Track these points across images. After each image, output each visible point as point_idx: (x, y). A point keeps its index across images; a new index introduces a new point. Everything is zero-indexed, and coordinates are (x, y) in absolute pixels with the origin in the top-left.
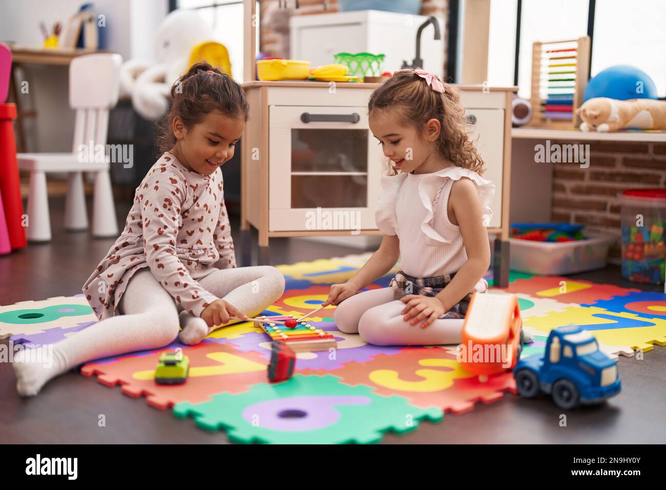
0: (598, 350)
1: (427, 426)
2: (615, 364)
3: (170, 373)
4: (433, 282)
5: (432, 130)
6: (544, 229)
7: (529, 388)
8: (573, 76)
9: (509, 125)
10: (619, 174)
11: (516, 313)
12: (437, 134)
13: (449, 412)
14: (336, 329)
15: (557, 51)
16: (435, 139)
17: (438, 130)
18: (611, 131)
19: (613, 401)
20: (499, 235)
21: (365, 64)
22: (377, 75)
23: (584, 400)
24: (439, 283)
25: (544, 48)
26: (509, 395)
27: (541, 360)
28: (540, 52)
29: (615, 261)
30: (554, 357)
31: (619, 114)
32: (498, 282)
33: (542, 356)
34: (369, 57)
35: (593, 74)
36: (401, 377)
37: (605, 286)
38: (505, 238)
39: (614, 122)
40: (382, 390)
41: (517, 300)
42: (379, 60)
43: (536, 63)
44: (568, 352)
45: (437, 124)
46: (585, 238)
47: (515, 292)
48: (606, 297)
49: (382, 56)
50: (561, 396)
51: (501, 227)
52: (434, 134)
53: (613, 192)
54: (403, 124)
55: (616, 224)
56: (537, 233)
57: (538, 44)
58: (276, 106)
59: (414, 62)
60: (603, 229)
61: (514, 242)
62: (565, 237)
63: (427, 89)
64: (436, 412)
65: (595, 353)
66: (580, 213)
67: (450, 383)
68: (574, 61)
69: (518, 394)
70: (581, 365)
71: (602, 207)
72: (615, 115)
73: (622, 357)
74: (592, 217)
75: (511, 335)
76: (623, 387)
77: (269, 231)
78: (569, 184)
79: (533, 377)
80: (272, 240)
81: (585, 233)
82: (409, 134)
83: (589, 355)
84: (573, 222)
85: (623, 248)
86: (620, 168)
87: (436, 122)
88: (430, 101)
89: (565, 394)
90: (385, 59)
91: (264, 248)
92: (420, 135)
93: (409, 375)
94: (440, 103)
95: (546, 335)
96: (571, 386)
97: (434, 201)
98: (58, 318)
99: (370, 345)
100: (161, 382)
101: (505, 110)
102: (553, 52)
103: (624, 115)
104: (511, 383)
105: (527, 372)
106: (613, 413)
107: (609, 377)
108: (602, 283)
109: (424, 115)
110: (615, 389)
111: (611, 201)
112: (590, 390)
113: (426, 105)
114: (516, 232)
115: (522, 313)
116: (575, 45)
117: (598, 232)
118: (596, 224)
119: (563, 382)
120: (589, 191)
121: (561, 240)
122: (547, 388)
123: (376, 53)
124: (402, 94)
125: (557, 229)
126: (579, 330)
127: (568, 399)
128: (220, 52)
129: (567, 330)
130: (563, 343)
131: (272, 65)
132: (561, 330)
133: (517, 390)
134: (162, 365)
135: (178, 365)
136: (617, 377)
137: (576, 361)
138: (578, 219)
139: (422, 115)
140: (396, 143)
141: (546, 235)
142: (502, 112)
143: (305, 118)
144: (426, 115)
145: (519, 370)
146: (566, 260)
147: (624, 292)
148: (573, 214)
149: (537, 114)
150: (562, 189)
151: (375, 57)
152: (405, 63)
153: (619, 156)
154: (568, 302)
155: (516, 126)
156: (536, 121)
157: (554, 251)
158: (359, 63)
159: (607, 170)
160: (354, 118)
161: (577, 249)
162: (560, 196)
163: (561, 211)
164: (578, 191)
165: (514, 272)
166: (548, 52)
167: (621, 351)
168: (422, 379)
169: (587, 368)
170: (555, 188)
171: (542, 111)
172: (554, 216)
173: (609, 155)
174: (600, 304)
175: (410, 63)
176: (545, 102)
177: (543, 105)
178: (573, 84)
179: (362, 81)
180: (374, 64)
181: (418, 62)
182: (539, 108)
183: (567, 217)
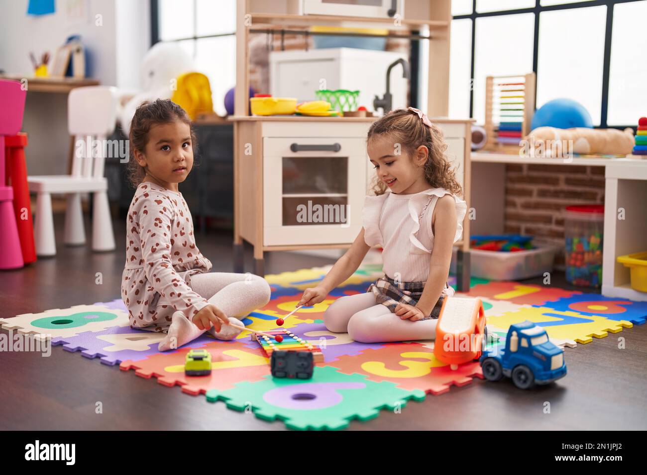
0: (548, 341)
1: (413, 404)
2: (562, 352)
3: (198, 367)
5: (421, 155)
7: (493, 374)
8: (521, 107)
9: (468, 149)
11: (481, 313)
12: (425, 159)
13: (429, 393)
15: (508, 85)
16: (424, 163)
17: (426, 156)
19: (560, 382)
20: (461, 247)
21: (342, 99)
22: (353, 109)
23: (537, 381)
24: (418, 287)
25: (496, 81)
26: (476, 379)
27: (503, 350)
28: (492, 85)
29: (561, 268)
30: (513, 348)
32: (461, 288)
33: (504, 347)
34: (346, 93)
35: (538, 106)
36: (387, 367)
37: (552, 290)
38: (466, 249)
40: (373, 377)
41: (481, 302)
42: (355, 95)
43: (489, 95)
44: (524, 343)
45: (426, 151)
46: (534, 248)
47: (475, 296)
48: (553, 299)
49: (357, 92)
50: (519, 379)
51: (463, 239)
52: (422, 159)
53: (558, 207)
55: (560, 235)
56: (492, 244)
57: (490, 79)
58: (269, 137)
59: (385, 96)
60: (549, 240)
61: (475, 252)
62: (516, 246)
63: (419, 122)
64: (420, 393)
65: (545, 343)
66: (529, 225)
67: (428, 371)
68: (522, 94)
69: (485, 379)
70: (535, 353)
71: (548, 220)
74: (539, 229)
75: (477, 331)
76: (568, 371)
77: (263, 246)
78: (519, 200)
79: (497, 364)
80: (266, 254)
81: (534, 243)
82: (402, 157)
83: (540, 345)
84: (523, 234)
85: (567, 257)
87: (424, 148)
89: (523, 377)
90: (360, 94)
91: (260, 261)
92: (411, 160)
93: (393, 365)
94: (429, 135)
95: (506, 331)
96: (527, 370)
97: (420, 216)
98: (86, 324)
99: (357, 342)
101: (465, 139)
102: (503, 85)
104: (478, 370)
105: (492, 360)
106: (561, 391)
107: (557, 363)
108: (549, 287)
109: (415, 142)
110: (562, 372)
111: (556, 215)
112: (543, 373)
113: (418, 134)
114: (474, 243)
115: (485, 312)
116: (522, 80)
117: (545, 242)
118: (543, 235)
119: (521, 367)
120: (537, 206)
121: (513, 250)
122: (508, 373)
123: (352, 90)
125: (510, 241)
126: (533, 326)
127: (525, 382)
128: (201, 81)
129: (524, 325)
130: (521, 336)
131: (265, 102)
132: (519, 326)
133: (483, 376)
134: (192, 360)
135: (205, 359)
136: (564, 363)
137: (531, 350)
138: (528, 230)
139: (413, 142)
140: (390, 164)
141: (500, 246)
142: (462, 141)
143: (294, 148)
144: (417, 143)
145: (483, 358)
146: (518, 268)
147: (567, 294)
148: (524, 226)
149: (490, 138)
150: (514, 205)
151: (351, 93)
152: (377, 98)
153: (562, 176)
154: (521, 303)
155: (473, 150)
156: (490, 146)
157: (508, 259)
158: (338, 99)
159: (552, 188)
160: (336, 148)
161: (527, 258)
162: (511, 210)
163: (513, 224)
164: (527, 206)
165: (474, 278)
166: (499, 85)
167: (566, 343)
168: (405, 368)
169: (540, 355)
170: (507, 203)
171: (495, 137)
172: (507, 229)
173: (553, 175)
174: (548, 305)
175: (381, 97)
176: (497, 129)
177: (496, 131)
178: (521, 113)
179: (342, 114)
180: (351, 99)
181: (388, 96)
182: (492, 133)
183: (518, 230)
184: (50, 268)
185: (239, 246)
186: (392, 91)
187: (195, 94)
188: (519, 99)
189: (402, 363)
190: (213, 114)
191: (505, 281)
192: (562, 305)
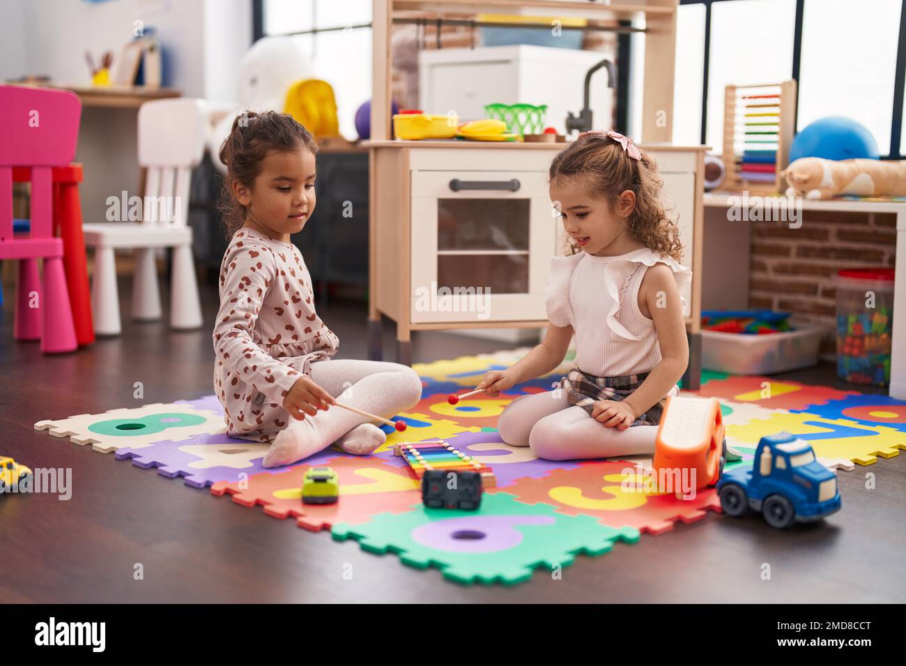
0: (815, 461)
1: (621, 547)
2: (834, 477)
3: (320, 491)
4: (617, 383)
5: (625, 203)
6: (742, 318)
7: (736, 506)
8: (775, 129)
9: (700, 189)
10: (832, 250)
11: (718, 420)
12: (631, 208)
13: (645, 531)
14: (500, 440)
15: (755, 97)
16: (628, 214)
17: (632, 204)
18: (824, 199)
19: (831, 519)
21: (522, 117)
22: (538, 131)
23: (799, 518)
24: (623, 383)
25: (740, 93)
26: (712, 514)
27: (749, 473)
28: (733, 98)
29: (829, 357)
30: (765, 469)
31: (833, 179)
32: (689, 384)
33: (751, 469)
34: (528, 108)
35: (800, 128)
36: (585, 494)
37: (818, 388)
38: (696, 329)
39: (827, 188)
40: (565, 508)
41: (718, 403)
42: (540, 111)
43: (730, 111)
44: (781, 463)
45: (632, 197)
46: (792, 329)
47: (708, 396)
48: (819, 402)
49: (543, 108)
50: (773, 513)
51: (691, 316)
52: (627, 208)
53: (826, 272)
54: (593, 194)
55: (829, 311)
56: (733, 323)
57: (731, 89)
58: (420, 171)
59: (582, 113)
60: (813, 318)
61: (708, 334)
62: (766, 327)
63: (622, 155)
64: (632, 532)
65: (811, 464)
66: (785, 297)
67: (644, 501)
68: (776, 110)
69: (723, 513)
70: (796, 477)
71: (812, 290)
72: (828, 179)
73: (840, 471)
74: (799, 303)
75: (713, 446)
76: (843, 504)
77: (410, 323)
78: (771, 262)
79: (741, 493)
80: (414, 334)
81: (791, 322)
82: (599, 208)
83: (804, 467)
84: (776, 309)
85: (839, 342)
86: (834, 242)
87: (630, 193)
88: (625, 170)
89: (778, 511)
90: (548, 111)
91: (405, 344)
92: (612, 210)
93: (594, 491)
94: (636, 172)
95: (755, 446)
96: (784, 502)
97: (622, 290)
98: (163, 429)
99: (542, 459)
100: (309, 502)
101: (695, 174)
102: (750, 98)
103: (840, 179)
104: (714, 500)
105: (733, 487)
106: (833, 532)
107: (827, 491)
108: (813, 384)
109: (617, 186)
110: (834, 505)
111: (824, 283)
112: (806, 506)
113: (621, 174)
114: (707, 322)
115: (724, 419)
116: (778, 91)
117: (807, 321)
118: (804, 311)
119: (775, 498)
120: (796, 270)
121: (762, 332)
122: (757, 505)
123: (537, 104)
124: (593, 159)
125: (758, 319)
126: (793, 439)
127: (781, 518)
128: (323, 93)
129: (780, 438)
130: (775, 453)
131: (414, 121)
132: (773, 439)
133: (721, 508)
134: (311, 481)
135: (329, 481)
136: (837, 493)
137: (790, 472)
138: (783, 305)
139: (615, 186)
140: (582, 216)
141: (744, 325)
142: (692, 176)
143: (455, 185)
144: (620, 186)
145: (723, 485)
146: (769, 357)
147: (840, 395)
148: (776, 298)
149: (731, 174)
150: (763, 268)
151: (535, 109)
152: (571, 116)
153: (833, 228)
154: (774, 408)
155: (707, 190)
156: (730, 184)
157: (755, 345)
158: (516, 117)
159: (817, 244)
160: (513, 186)
161: (782, 343)
162: (759, 276)
163: (761, 295)
164: (782, 270)
165: (706, 371)
166: (744, 98)
167: (839, 464)
168: (610, 496)
169: (803, 481)
170: (754, 266)
171: (737, 171)
172: (752, 302)
173: (819, 226)
174: (812, 409)
175: (577, 115)
176: (740, 160)
177: (738, 163)
178: (775, 138)
179: (522, 139)
180: (534, 117)
181: (587, 113)
182: (733, 167)
183: (769, 303)
184: (113, 352)
185: (375, 323)
186: (592, 106)
187: (314, 109)
188: (772, 118)
189: (607, 489)
190: (340, 139)
191: (750, 376)
192: (831, 410)
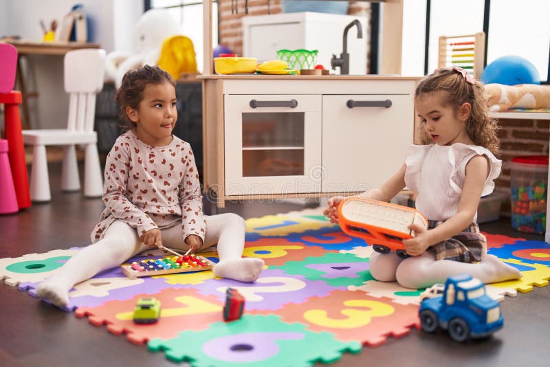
0: (485, 295)
1: (347, 357)
2: (500, 303)
3: (145, 315)
5: (464, 112)
7: (431, 325)
8: (472, 64)
10: (509, 144)
12: (468, 115)
13: (366, 345)
15: (459, 44)
17: (469, 112)
19: (497, 335)
20: (411, 196)
21: (302, 58)
22: (312, 68)
23: (473, 335)
25: (449, 41)
26: (414, 330)
27: (439, 303)
28: (445, 45)
29: (507, 214)
30: (450, 300)
31: (508, 97)
33: (441, 299)
34: (304, 52)
35: (489, 63)
36: (329, 316)
37: (498, 236)
39: (504, 103)
40: (314, 327)
42: (313, 55)
43: (442, 53)
44: (461, 296)
45: (469, 107)
48: (498, 246)
49: (316, 52)
50: (455, 331)
52: (465, 115)
53: (505, 158)
55: (508, 184)
57: (444, 38)
58: (230, 95)
59: (342, 55)
63: (462, 81)
64: (356, 345)
65: (482, 297)
67: (368, 321)
68: (472, 52)
69: (422, 330)
70: (471, 307)
72: (504, 98)
73: (507, 297)
76: (506, 323)
77: (225, 196)
79: (433, 316)
80: (227, 202)
83: (477, 299)
85: (513, 205)
86: (510, 139)
87: (468, 105)
88: (464, 89)
89: (459, 330)
90: (318, 53)
91: (222, 209)
92: (455, 116)
93: (335, 314)
94: (471, 91)
96: (463, 323)
100: (139, 322)
102: (455, 44)
103: (512, 97)
104: (417, 320)
105: (428, 312)
106: (497, 344)
107: (493, 316)
108: (494, 234)
110: (499, 325)
112: (478, 326)
113: (462, 92)
116: (472, 39)
119: (457, 320)
122: (444, 325)
123: (311, 50)
126: (470, 279)
127: (461, 334)
128: (186, 44)
129: (461, 278)
130: (457, 289)
131: (227, 62)
132: (455, 279)
133: (421, 327)
134: (139, 309)
135: (152, 308)
136: (501, 315)
137: (467, 303)
139: (458, 99)
140: (436, 119)
143: (253, 104)
144: (461, 100)
145: (424, 310)
147: (512, 241)
151: (310, 53)
152: (335, 57)
153: (510, 129)
160: (293, 104)
166: (451, 45)
167: (506, 293)
168: (345, 317)
169: (475, 309)
175: (338, 57)
179: (299, 72)
180: (310, 58)
181: (345, 55)
184: (45, 212)
186: (349, 51)
187: (179, 56)
188: (469, 57)
189: (344, 312)
190: (196, 73)
